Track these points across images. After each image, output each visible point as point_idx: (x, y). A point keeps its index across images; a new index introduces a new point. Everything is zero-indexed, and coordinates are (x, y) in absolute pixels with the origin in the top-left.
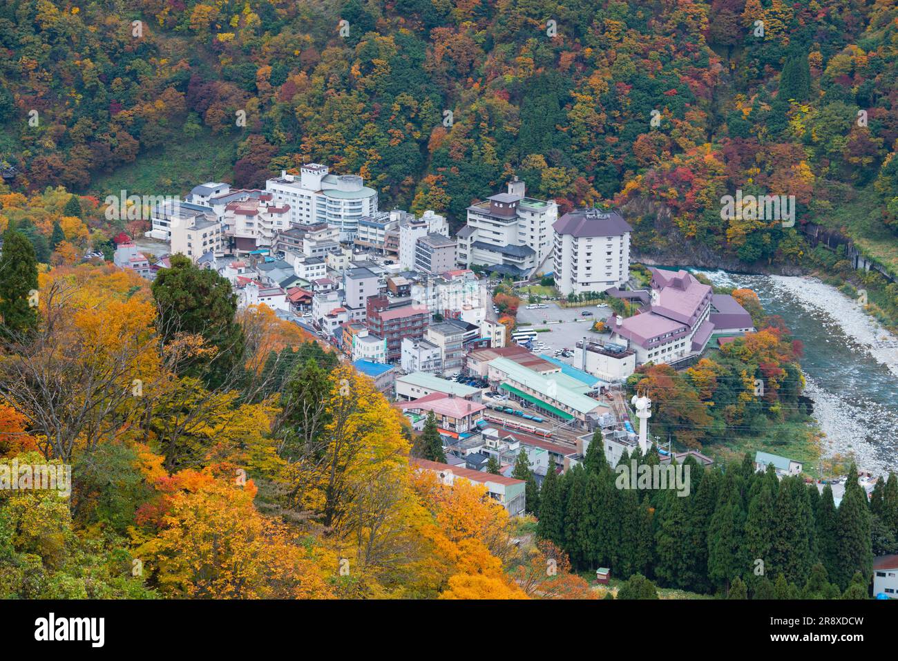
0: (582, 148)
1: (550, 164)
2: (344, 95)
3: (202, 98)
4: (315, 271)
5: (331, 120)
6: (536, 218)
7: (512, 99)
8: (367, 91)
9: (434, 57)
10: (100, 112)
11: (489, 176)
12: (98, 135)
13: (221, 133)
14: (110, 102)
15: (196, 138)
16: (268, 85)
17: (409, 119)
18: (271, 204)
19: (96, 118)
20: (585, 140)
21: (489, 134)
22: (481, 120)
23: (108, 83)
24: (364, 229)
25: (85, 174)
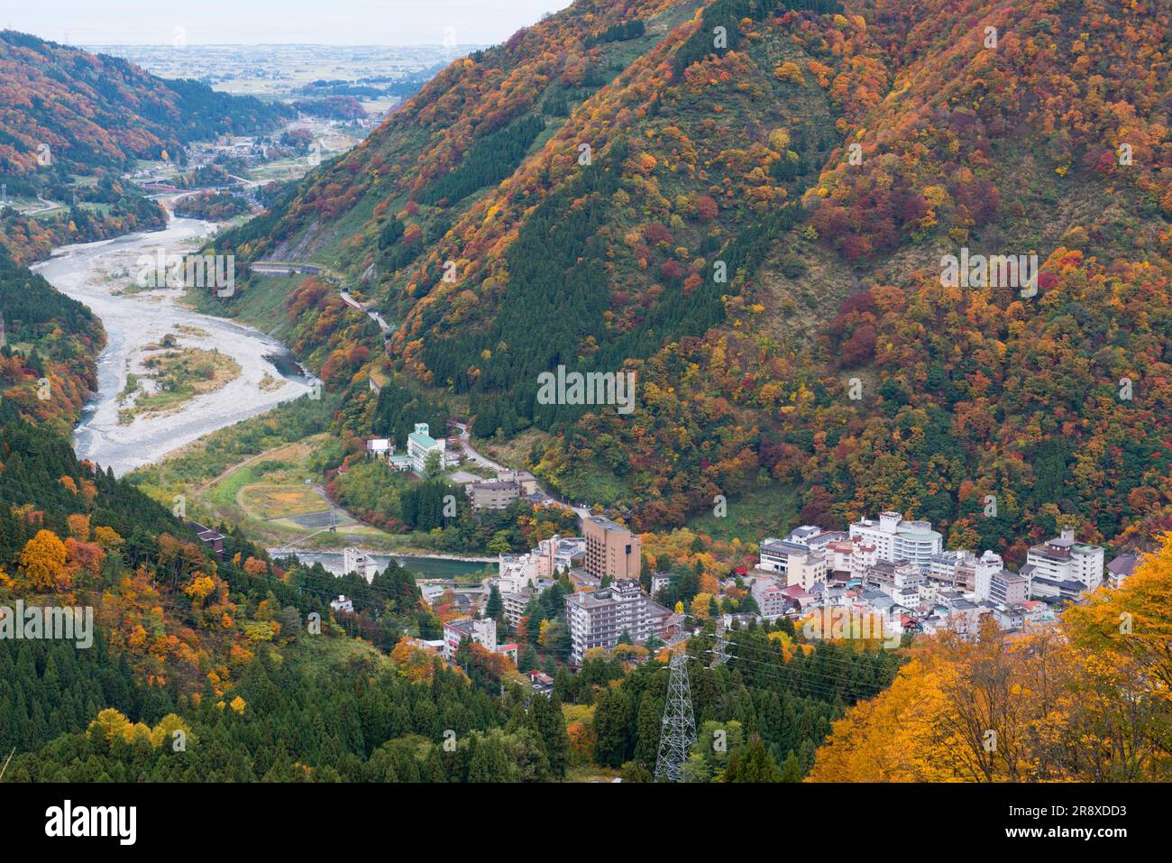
0: (1086, 499)
1: (1063, 512)
2: (889, 455)
3: (772, 456)
4: (911, 600)
5: (880, 475)
6: (1088, 559)
7: (1025, 459)
8: (907, 452)
9: (958, 424)
10: (693, 467)
11: (1012, 520)
12: (692, 485)
13: (785, 484)
14: (701, 459)
15: (767, 487)
16: (825, 446)
17: (941, 474)
18: (862, 544)
19: (690, 473)
20: (1089, 492)
21: (1010, 487)
22: (1002, 476)
23: (698, 446)
24: (937, 565)
25: (683, 515)
